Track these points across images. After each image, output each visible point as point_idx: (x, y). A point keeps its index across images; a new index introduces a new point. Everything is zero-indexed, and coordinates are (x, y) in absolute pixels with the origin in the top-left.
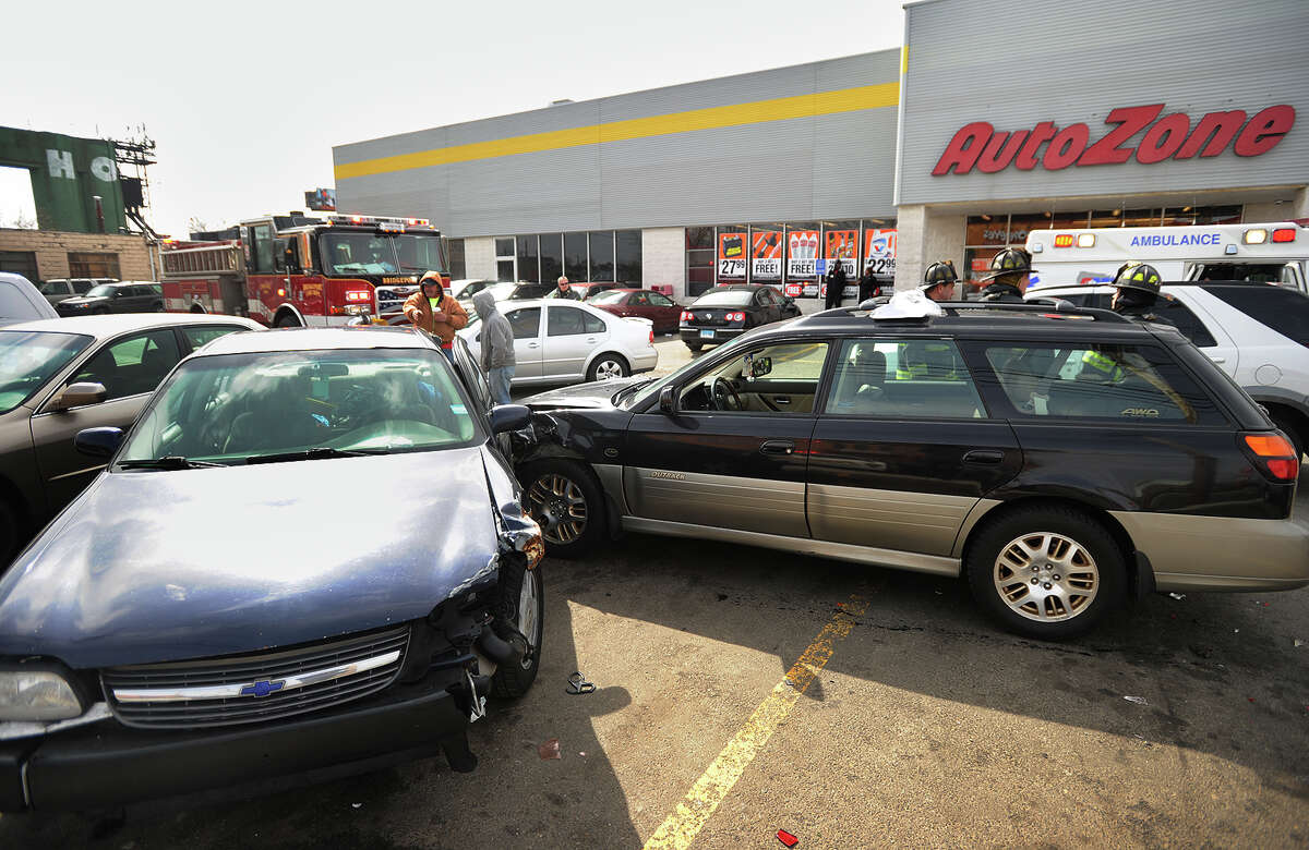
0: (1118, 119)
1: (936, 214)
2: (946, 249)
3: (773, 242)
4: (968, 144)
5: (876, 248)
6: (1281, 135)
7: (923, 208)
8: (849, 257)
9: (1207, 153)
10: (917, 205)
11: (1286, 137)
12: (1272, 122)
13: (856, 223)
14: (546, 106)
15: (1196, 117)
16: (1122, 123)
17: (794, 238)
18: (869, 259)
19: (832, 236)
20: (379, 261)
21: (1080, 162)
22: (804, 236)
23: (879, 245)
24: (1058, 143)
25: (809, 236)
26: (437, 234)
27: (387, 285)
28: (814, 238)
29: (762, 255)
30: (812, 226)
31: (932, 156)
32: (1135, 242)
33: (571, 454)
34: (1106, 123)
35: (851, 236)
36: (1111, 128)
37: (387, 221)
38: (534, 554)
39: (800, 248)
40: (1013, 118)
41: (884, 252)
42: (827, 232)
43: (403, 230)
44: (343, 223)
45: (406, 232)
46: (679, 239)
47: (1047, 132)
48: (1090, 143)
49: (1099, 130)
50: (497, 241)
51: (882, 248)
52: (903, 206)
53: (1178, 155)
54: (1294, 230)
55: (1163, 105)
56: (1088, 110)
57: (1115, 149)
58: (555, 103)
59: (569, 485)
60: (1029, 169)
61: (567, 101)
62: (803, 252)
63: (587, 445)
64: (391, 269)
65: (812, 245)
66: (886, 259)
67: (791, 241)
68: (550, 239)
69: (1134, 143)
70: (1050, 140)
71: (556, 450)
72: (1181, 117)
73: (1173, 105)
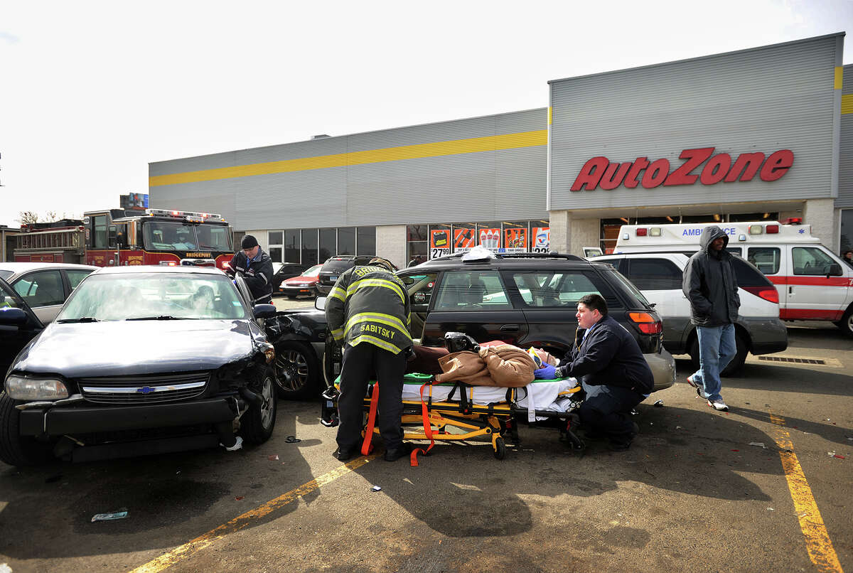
0: (687, 156)
1: (576, 217)
2: (588, 241)
3: (468, 236)
4: (593, 171)
5: (540, 240)
6: (787, 168)
7: (566, 213)
8: (522, 247)
9: (743, 178)
10: (563, 210)
11: (790, 169)
12: (780, 160)
13: (524, 223)
14: (309, 139)
15: (735, 156)
16: (690, 158)
17: (483, 233)
18: (535, 248)
19: (509, 232)
20: (184, 242)
21: (665, 184)
22: (490, 232)
23: (542, 238)
24: (651, 171)
25: (493, 232)
26: (226, 225)
27: (188, 258)
28: (497, 233)
29: (461, 245)
30: (494, 225)
31: (571, 178)
32: (685, 232)
33: (300, 338)
34: (680, 158)
35: (522, 232)
36: (682, 162)
37: (192, 214)
38: (270, 356)
39: (487, 240)
40: (621, 154)
41: (545, 243)
42: (505, 230)
43: (202, 221)
44: (159, 215)
45: (205, 223)
46: (402, 233)
47: (643, 163)
48: (671, 171)
49: (676, 163)
50: (270, 234)
51: (544, 240)
52: (553, 211)
53: (726, 180)
54: (777, 226)
55: (714, 148)
56: (668, 150)
57: (687, 175)
58: (316, 137)
59: (298, 356)
60: (633, 188)
61: (325, 136)
62: (489, 243)
63: (310, 333)
64: (192, 247)
65: (496, 238)
66: (546, 248)
67: (482, 235)
68: (309, 233)
69: (698, 171)
70: (646, 169)
71: (290, 336)
72: (725, 155)
73: (721, 148)
